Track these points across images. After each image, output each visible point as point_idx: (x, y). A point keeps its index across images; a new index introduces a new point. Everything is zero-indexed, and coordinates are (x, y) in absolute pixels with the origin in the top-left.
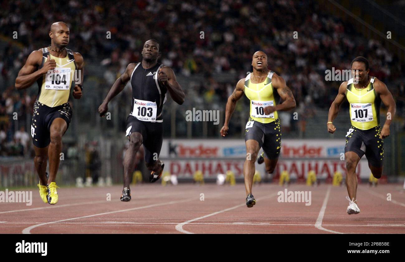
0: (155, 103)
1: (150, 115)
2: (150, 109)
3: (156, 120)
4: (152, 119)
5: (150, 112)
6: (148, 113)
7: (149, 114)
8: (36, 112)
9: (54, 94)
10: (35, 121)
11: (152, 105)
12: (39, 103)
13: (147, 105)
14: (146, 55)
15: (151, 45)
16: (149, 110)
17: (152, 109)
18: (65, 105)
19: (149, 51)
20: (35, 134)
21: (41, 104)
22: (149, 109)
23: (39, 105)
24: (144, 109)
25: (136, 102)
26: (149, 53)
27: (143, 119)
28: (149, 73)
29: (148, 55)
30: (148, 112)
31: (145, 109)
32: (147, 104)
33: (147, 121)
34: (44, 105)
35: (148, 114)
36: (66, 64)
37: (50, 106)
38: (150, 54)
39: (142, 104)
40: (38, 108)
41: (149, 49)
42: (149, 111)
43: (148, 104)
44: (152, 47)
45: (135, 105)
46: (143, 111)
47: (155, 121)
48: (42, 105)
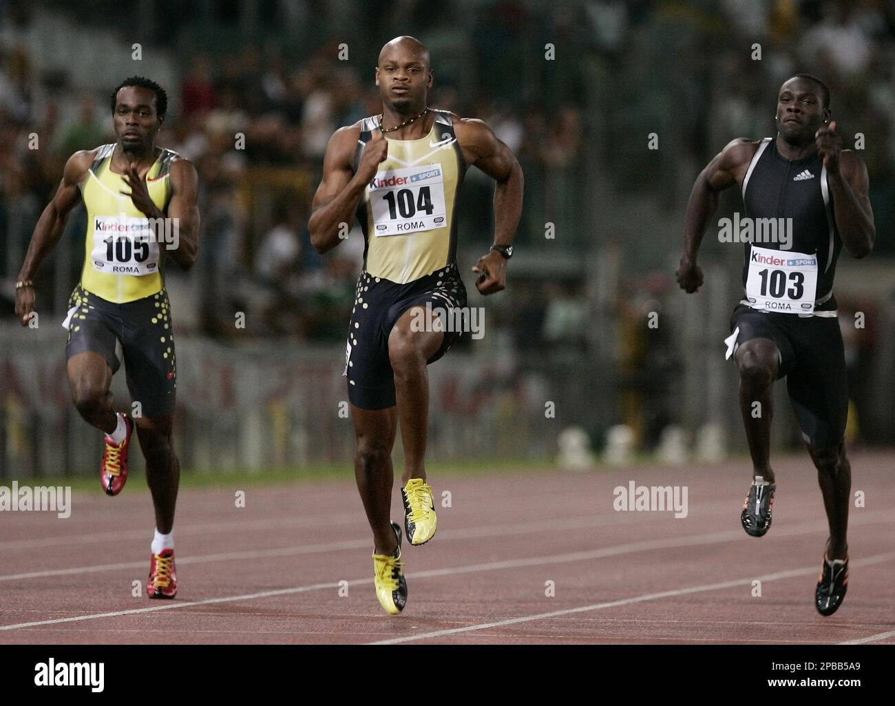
0: (814, 257)
1: (795, 294)
2: (797, 277)
3: (815, 310)
4: (803, 306)
5: (795, 284)
6: (789, 289)
7: (793, 290)
8: (361, 300)
9: (401, 245)
10: (357, 325)
11: (802, 264)
12: (369, 276)
13: (788, 265)
14: (786, 124)
15: (797, 93)
16: (794, 279)
17: (801, 278)
18: (441, 275)
19: (793, 113)
20: (351, 365)
21: (373, 279)
22: (792, 276)
23: (368, 281)
24: (779, 276)
25: (754, 257)
26: (794, 118)
27: (774, 305)
28: (803, 174)
29: (791, 125)
30: (790, 284)
31: (783, 275)
32: (788, 261)
33: (788, 311)
34: (382, 280)
35: (791, 292)
36: (428, 153)
37: (397, 281)
38: (798, 121)
39: (773, 261)
40: (366, 288)
41: (793, 107)
42: (793, 282)
43: (793, 261)
44: (801, 98)
45: (752, 262)
46: (774, 284)
47: (810, 312)
48: (377, 280)
